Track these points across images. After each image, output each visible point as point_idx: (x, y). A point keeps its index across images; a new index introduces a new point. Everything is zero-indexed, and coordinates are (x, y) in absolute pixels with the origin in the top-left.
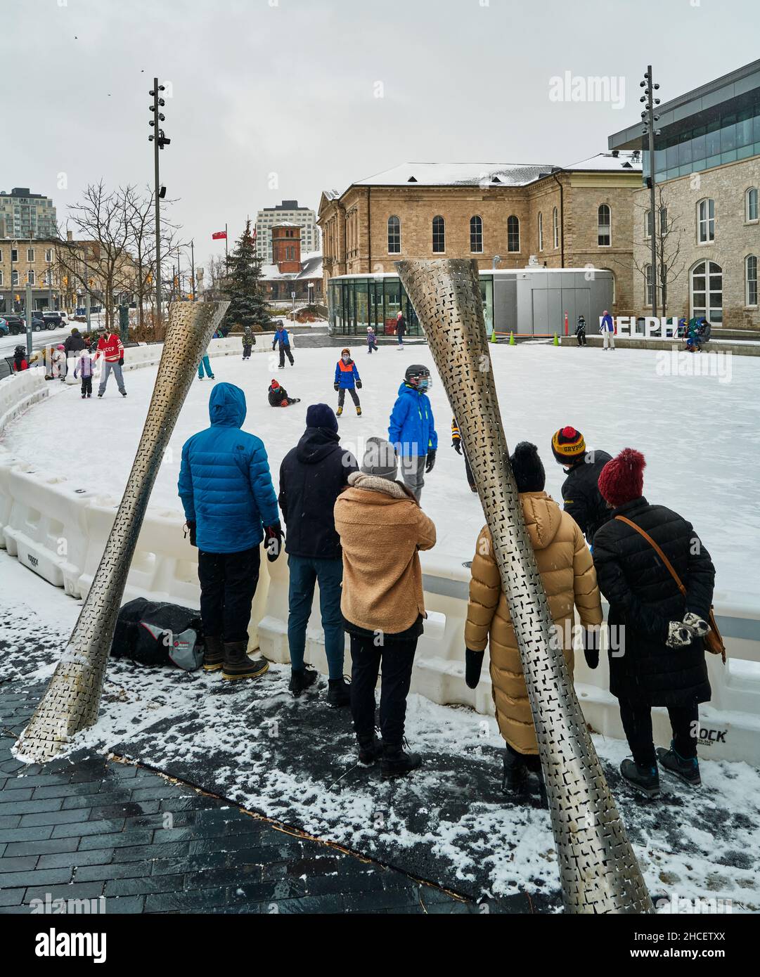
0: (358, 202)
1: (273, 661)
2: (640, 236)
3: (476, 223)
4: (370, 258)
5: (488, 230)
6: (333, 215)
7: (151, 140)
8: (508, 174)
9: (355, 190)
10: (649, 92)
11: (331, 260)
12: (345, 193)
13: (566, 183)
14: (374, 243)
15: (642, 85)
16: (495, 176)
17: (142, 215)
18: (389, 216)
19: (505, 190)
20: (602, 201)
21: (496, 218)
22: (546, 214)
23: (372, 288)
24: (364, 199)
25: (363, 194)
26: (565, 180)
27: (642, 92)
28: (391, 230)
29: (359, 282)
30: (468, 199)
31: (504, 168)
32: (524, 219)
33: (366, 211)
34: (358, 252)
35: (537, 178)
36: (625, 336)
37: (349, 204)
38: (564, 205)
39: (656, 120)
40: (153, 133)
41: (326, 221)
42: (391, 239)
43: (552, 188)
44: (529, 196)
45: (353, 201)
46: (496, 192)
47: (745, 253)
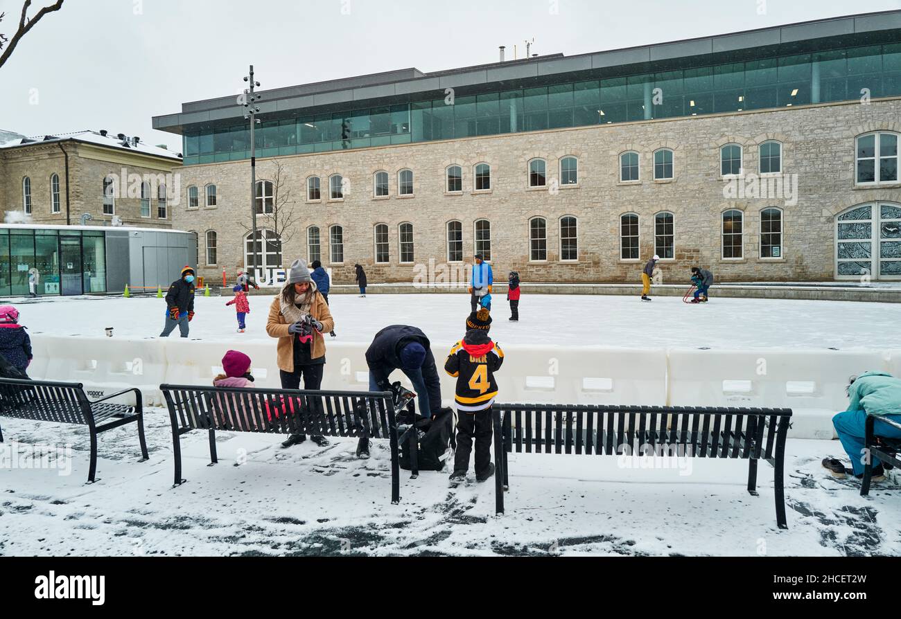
2: (182, 206)
10: (252, 87)
13: (74, 152)
15: (246, 80)
22: (39, 180)
26: (73, 149)
35: (17, 144)
38: (70, 173)
43: (49, 155)
44: (5, 159)
47: (308, 223)
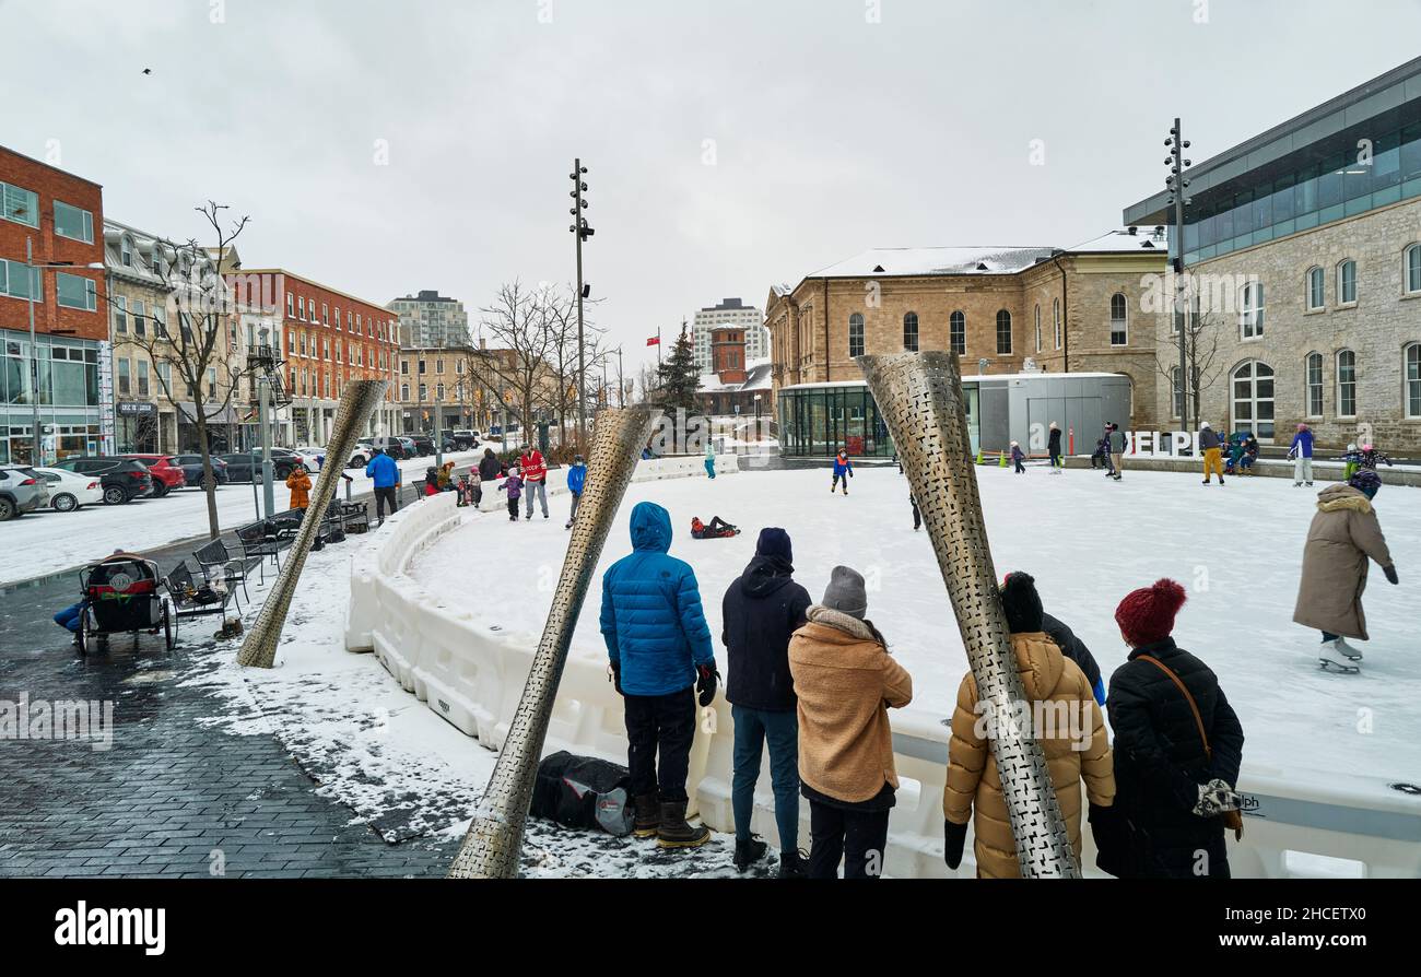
0: (813, 298)
1: (714, 830)
2: (1165, 331)
3: (957, 320)
4: (827, 364)
5: (972, 328)
6: (783, 314)
7: (572, 231)
8: (997, 259)
9: (810, 283)
10: (1176, 152)
11: (781, 367)
12: (798, 288)
13: (1069, 268)
14: (832, 346)
15: (1167, 143)
16: (980, 262)
17: (563, 318)
18: (850, 313)
19: (993, 279)
20: (1116, 289)
21: (981, 313)
22: (1046, 307)
23: (831, 400)
24: (821, 294)
25: (819, 288)
26: (1069, 265)
27: (1167, 152)
28: (853, 330)
29: (814, 392)
30: (947, 291)
31: (992, 252)
32: (1017, 314)
33: (823, 308)
34: (814, 357)
35: (1033, 264)
36: (1146, 455)
37: (802, 299)
38: (1068, 296)
39: (1186, 186)
40: (575, 223)
41: (775, 321)
42: (852, 341)
43: (1052, 275)
44: (1022, 286)
45: (807, 296)
46: (979, 281)
47: (1306, 350)
